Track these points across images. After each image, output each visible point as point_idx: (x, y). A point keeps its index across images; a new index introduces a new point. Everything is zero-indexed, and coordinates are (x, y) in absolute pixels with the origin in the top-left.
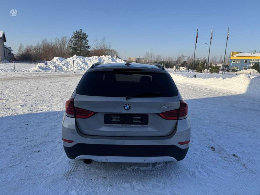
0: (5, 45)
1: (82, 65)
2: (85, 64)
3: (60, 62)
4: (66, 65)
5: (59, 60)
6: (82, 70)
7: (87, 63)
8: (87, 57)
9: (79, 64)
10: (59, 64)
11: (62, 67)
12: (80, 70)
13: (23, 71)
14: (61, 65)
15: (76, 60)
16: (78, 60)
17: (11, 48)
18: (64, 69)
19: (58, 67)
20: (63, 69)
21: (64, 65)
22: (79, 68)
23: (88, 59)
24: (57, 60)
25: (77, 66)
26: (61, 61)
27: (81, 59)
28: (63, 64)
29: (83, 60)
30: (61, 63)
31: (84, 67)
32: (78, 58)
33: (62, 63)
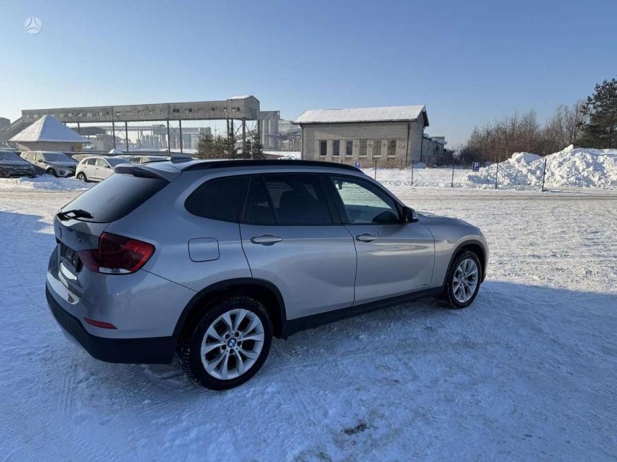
0: (424, 133)
1: (584, 170)
2: (595, 170)
3: (525, 164)
4: (538, 172)
5: (523, 161)
6: (579, 184)
7: (604, 165)
8: (606, 151)
9: (577, 169)
10: (520, 169)
11: (526, 176)
12: (575, 184)
13: (427, 186)
14: (525, 171)
15: (570, 159)
16: (576, 159)
17: (443, 138)
18: (531, 181)
19: (517, 175)
20: (529, 182)
21: (533, 173)
22: (573, 179)
23: (608, 155)
24: (518, 161)
25: (568, 175)
26: (528, 163)
27: (585, 157)
28: (529, 171)
29: (593, 158)
30: (526, 167)
31: (591, 176)
32: (577, 155)
33: (530, 167)
